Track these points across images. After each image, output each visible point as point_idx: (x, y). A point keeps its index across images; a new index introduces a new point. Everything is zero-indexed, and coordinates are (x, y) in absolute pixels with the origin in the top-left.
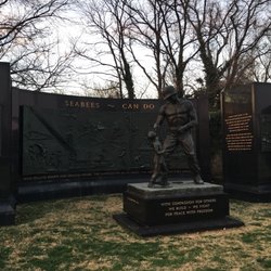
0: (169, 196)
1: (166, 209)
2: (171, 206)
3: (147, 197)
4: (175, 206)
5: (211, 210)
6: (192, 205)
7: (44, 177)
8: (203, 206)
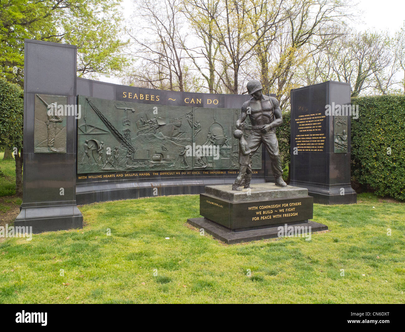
0: (256, 200)
1: (253, 214)
2: (259, 210)
3: (235, 201)
4: (262, 210)
5: (297, 214)
6: (278, 209)
7: (100, 176)
8: (289, 210)
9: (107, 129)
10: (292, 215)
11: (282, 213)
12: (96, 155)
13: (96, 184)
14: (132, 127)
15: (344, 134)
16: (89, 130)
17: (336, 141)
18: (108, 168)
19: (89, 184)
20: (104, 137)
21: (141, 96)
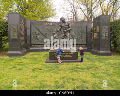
5: (72, 57)
6: (64, 55)
7: (38, 45)
8: (69, 55)
9: (40, 33)
10: (70, 57)
11: (66, 56)
12: (37, 40)
13: (37, 47)
14: (47, 32)
15: (107, 33)
16: (35, 33)
17: (103, 35)
18: (40, 43)
19: (35, 47)
20: (39, 35)
21: (50, 24)
